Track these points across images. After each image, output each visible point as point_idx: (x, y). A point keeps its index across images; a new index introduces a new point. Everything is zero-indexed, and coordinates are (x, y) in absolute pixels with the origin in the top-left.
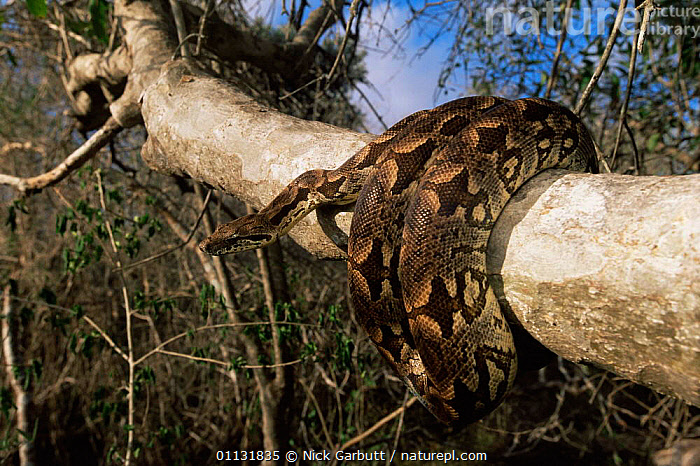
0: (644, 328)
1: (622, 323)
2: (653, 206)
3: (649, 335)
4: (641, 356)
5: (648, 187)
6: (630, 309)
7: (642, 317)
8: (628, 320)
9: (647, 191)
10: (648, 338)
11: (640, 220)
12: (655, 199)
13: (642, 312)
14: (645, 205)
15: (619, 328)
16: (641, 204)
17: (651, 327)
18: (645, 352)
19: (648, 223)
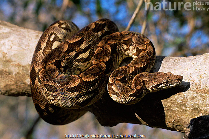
0: (176, 105)
1: (169, 104)
2: (178, 66)
3: (177, 107)
4: (174, 115)
5: (176, 60)
6: (172, 98)
7: (176, 101)
8: (171, 103)
9: (176, 61)
10: (177, 108)
11: (174, 70)
12: (179, 63)
13: (176, 99)
14: (175, 65)
15: (168, 106)
16: (174, 65)
17: (178, 104)
18: (176, 113)
19: (177, 71)
